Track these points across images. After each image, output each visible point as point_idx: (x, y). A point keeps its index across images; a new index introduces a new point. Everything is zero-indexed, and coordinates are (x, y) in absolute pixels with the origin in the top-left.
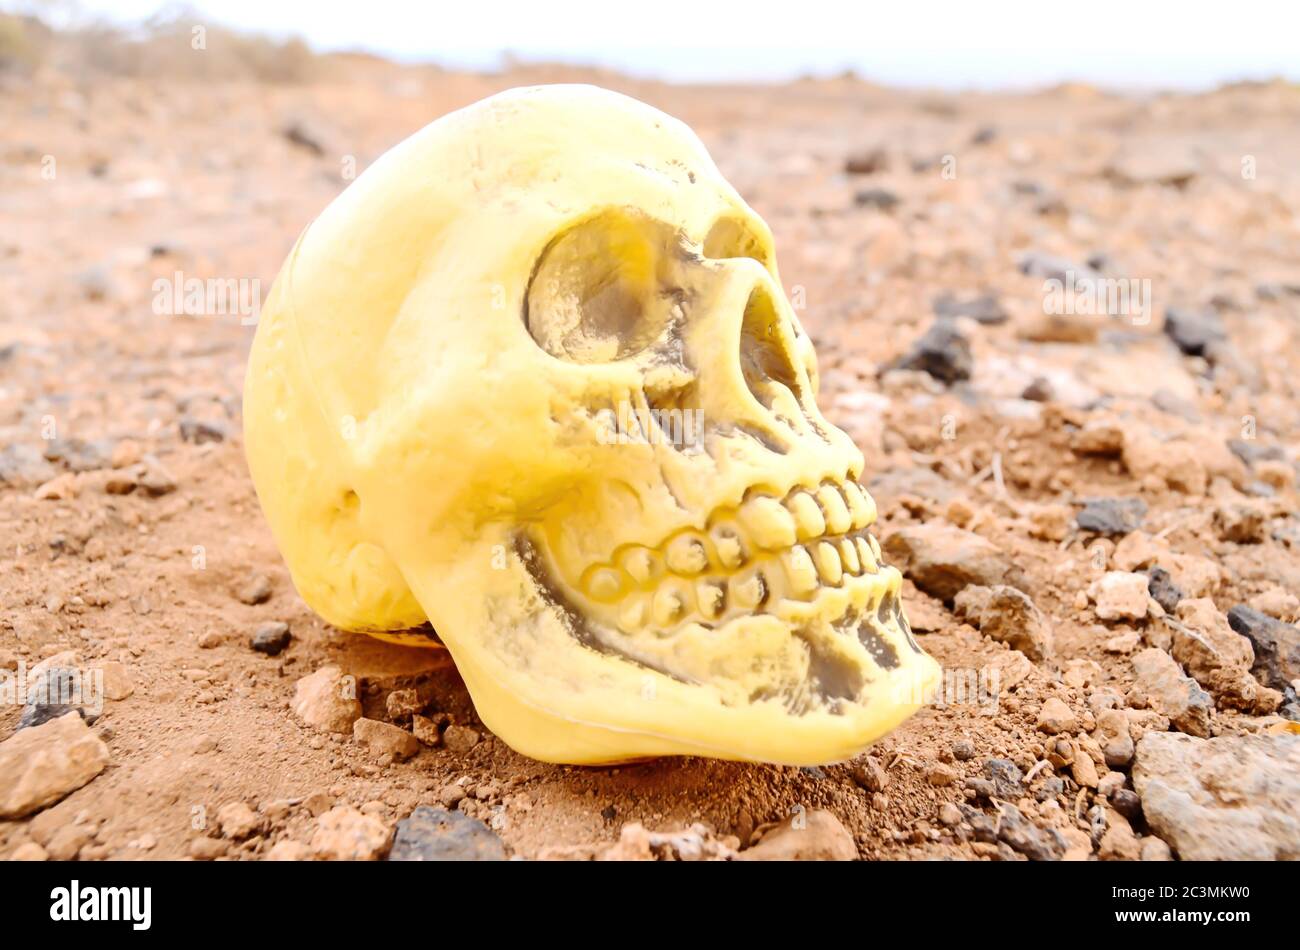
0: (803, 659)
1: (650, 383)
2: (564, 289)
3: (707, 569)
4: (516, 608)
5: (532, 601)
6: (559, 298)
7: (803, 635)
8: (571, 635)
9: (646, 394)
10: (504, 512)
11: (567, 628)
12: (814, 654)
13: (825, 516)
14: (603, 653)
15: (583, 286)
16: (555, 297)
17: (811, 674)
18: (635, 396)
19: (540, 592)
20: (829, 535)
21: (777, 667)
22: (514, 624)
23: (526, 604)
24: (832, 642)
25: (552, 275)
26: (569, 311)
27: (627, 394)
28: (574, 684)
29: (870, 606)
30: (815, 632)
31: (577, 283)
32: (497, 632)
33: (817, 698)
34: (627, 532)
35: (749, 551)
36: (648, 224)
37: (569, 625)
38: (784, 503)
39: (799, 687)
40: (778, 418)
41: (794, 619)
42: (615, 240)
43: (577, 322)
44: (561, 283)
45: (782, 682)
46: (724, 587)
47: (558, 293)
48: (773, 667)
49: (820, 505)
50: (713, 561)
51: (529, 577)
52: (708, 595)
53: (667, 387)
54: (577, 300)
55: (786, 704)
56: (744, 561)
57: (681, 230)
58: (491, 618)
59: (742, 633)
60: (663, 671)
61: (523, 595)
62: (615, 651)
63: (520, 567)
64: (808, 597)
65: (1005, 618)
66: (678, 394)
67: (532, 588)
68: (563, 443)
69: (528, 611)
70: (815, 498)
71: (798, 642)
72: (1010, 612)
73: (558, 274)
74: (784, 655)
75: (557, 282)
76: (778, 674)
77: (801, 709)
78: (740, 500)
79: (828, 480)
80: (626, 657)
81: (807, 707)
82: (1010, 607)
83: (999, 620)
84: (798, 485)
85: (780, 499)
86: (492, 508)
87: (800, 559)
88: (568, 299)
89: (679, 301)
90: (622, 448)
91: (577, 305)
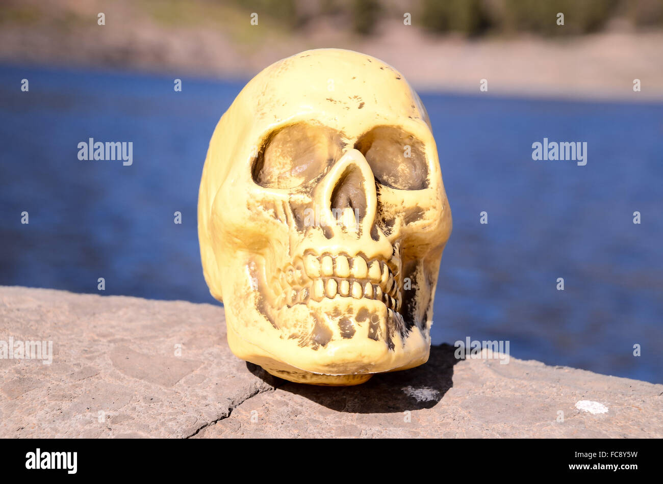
0: (312, 325)
2: (284, 153)
3: (293, 282)
4: (242, 290)
5: (248, 288)
6: (281, 158)
7: (313, 315)
8: (255, 304)
9: (290, 205)
11: (256, 301)
12: (317, 325)
13: (334, 268)
14: (261, 313)
15: (295, 153)
16: (279, 157)
17: (313, 332)
18: (285, 204)
19: (253, 285)
20: (333, 276)
21: (302, 326)
22: (240, 297)
23: (246, 289)
24: (324, 321)
25: (277, 146)
26: (286, 163)
27: (281, 203)
28: (247, 324)
30: (319, 315)
31: (291, 151)
32: (235, 299)
33: (311, 342)
34: (278, 263)
35: (306, 278)
36: (323, 128)
37: (257, 300)
38: (319, 260)
39: (307, 337)
41: (313, 308)
42: (310, 134)
43: (289, 169)
44: (282, 151)
45: (302, 333)
46: (297, 291)
47: (280, 155)
48: (301, 326)
49: (333, 264)
50: (295, 280)
51: (250, 278)
52: (292, 293)
53: (300, 203)
54: (291, 159)
55: (299, 342)
56: (304, 282)
57: (341, 132)
58: (235, 293)
59: (295, 310)
60: (272, 323)
61: (246, 285)
62: (265, 313)
63: (247, 272)
64: (319, 300)
66: (304, 206)
67: (250, 282)
68: (252, 219)
69: (246, 292)
70: (333, 259)
71: (312, 318)
73: (280, 146)
74: (305, 322)
75: (280, 150)
76: (302, 330)
77: (303, 344)
78: (303, 254)
80: (267, 316)
81: (306, 345)
84: (327, 253)
85: (317, 257)
87: (319, 284)
88: (286, 158)
89: (329, 165)
90: (278, 226)
91: (290, 161)
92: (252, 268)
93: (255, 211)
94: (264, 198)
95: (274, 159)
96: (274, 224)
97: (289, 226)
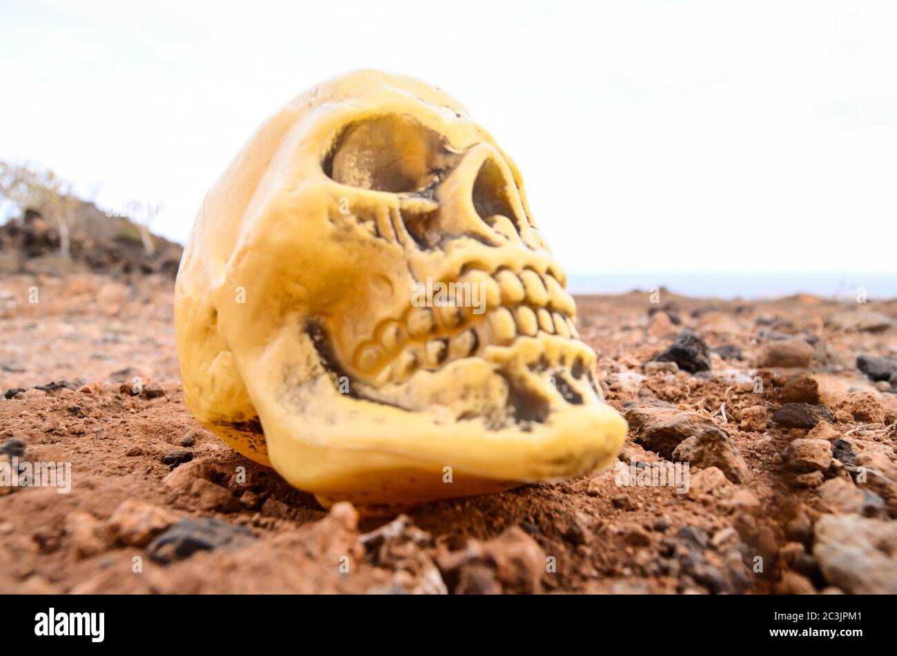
0: (502, 392)
1: (405, 207)
2: (360, 165)
3: (434, 329)
4: (302, 373)
5: (315, 368)
6: (356, 170)
7: (504, 372)
8: (337, 389)
9: (402, 213)
10: (299, 301)
12: (512, 389)
13: (525, 287)
14: (357, 399)
15: (374, 166)
16: (353, 168)
17: (508, 403)
18: (394, 215)
19: (322, 363)
20: (527, 302)
21: (481, 397)
22: (300, 384)
23: (310, 370)
24: (527, 381)
25: (351, 152)
26: (363, 179)
27: (386, 211)
28: (331, 420)
29: (562, 361)
30: (513, 371)
31: (370, 163)
32: (288, 390)
33: (511, 421)
34: (383, 312)
35: (465, 313)
36: (420, 129)
38: (493, 276)
39: (497, 412)
40: (497, 232)
41: (496, 360)
42: (398, 138)
43: (368, 186)
44: (358, 160)
45: (483, 407)
46: (446, 342)
47: (355, 166)
48: (477, 396)
49: (521, 280)
50: (440, 323)
51: (314, 352)
52: (434, 347)
53: (418, 211)
54: (369, 174)
55: (485, 423)
56: (461, 320)
57: (445, 137)
58: (285, 381)
59: (455, 371)
60: (396, 406)
61: (308, 364)
62: (365, 398)
63: (308, 345)
64: (508, 343)
65: (706, 451)
66: (426, 217)
67: (316, 359)
68: (337, 238)
69: (310, 375)
70: (518, 276)
71: (499, 378)
72: (710, 445)
73: (356, 153)
74: (486, 388)
75: (355, 159)
76: (481, 402)
77: (495, 426)
78: (459, 272)
79: (528, 268)
80: (372, 400)
81: (503, 426)
82: (710, 441)
83: (702, 452)
84: (504, 266)
85: (489, 273)
86: (290, 296)
87: (503, 316)
88: (363, 172)
89: (438, 174)
90: (381, 249)
91: (370, 177)
92: (317, 338)
93: (341, 224)
94: (358, 203)
95: (346, 170)
96: (374, 245)
97: (403, 245)
